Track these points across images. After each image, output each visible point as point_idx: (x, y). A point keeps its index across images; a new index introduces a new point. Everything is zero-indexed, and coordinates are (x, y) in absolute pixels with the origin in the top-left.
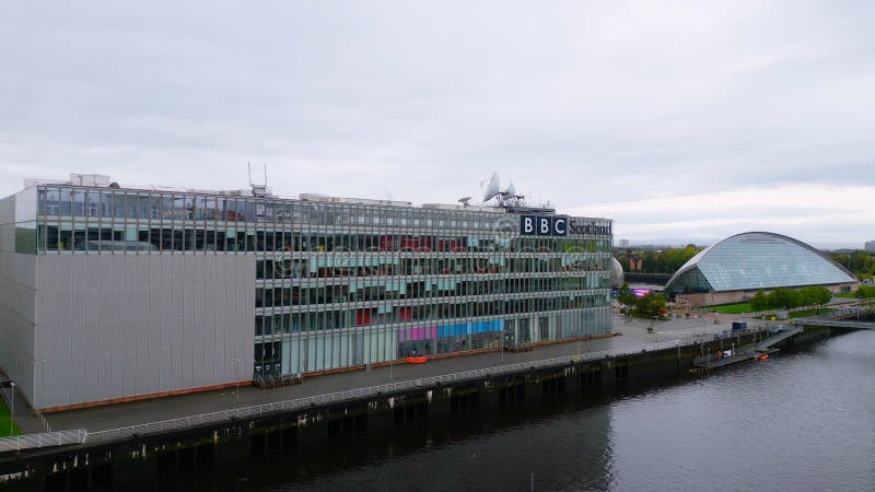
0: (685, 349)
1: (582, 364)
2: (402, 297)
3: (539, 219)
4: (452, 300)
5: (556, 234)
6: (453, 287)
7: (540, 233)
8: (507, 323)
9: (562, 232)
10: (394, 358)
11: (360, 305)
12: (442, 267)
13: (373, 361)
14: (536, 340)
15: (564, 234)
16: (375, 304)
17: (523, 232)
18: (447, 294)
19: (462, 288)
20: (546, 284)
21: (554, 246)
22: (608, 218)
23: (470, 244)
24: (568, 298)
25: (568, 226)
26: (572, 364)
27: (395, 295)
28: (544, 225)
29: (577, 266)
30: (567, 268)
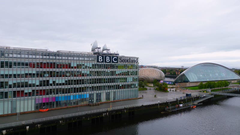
0: (160, 104)
1: (112, 111)
2: (37, 86)
3: (106, 57)
4: (63, 87)
5: (113, 62)
6: (64, 82)
7: (106, 62)
8: (90, 95)
9: (116, 61)
10: (33, 110)
11: (15, 89)
12: (59, 75)
13: (22, 111)
14: (104, 101)
15: (117, 62)
16: (22, 89)
17: (98, 61)
18: (60, 84)
19: (68, 83)
20: (112, 80)
21: (112, 67)
22: (137, 57)
23: (72, 65)
24: (119, 85)
25: (119, 60)
26: (107, 111)
27: (34, 85)
28: (108, 59)
29: (123, 74)
30: (119, 75)
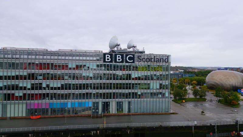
2: (29, 89)
4: (59, 92)
5: (127, 62)
6: (59, 86)
7: (116, 62)
9: (132, 61)
10: (24, 115)
13: (12, 115)
14: (114, 113)
15: (133, 62)
16: (13, 92)
17: (104, 61)
18: (55, 89)
24: (137, 93)
25: (136, 59)
27: (25, 88)
28: (119, 58)
30: (136, 79)
